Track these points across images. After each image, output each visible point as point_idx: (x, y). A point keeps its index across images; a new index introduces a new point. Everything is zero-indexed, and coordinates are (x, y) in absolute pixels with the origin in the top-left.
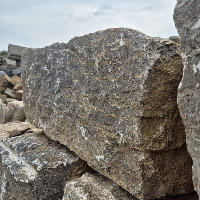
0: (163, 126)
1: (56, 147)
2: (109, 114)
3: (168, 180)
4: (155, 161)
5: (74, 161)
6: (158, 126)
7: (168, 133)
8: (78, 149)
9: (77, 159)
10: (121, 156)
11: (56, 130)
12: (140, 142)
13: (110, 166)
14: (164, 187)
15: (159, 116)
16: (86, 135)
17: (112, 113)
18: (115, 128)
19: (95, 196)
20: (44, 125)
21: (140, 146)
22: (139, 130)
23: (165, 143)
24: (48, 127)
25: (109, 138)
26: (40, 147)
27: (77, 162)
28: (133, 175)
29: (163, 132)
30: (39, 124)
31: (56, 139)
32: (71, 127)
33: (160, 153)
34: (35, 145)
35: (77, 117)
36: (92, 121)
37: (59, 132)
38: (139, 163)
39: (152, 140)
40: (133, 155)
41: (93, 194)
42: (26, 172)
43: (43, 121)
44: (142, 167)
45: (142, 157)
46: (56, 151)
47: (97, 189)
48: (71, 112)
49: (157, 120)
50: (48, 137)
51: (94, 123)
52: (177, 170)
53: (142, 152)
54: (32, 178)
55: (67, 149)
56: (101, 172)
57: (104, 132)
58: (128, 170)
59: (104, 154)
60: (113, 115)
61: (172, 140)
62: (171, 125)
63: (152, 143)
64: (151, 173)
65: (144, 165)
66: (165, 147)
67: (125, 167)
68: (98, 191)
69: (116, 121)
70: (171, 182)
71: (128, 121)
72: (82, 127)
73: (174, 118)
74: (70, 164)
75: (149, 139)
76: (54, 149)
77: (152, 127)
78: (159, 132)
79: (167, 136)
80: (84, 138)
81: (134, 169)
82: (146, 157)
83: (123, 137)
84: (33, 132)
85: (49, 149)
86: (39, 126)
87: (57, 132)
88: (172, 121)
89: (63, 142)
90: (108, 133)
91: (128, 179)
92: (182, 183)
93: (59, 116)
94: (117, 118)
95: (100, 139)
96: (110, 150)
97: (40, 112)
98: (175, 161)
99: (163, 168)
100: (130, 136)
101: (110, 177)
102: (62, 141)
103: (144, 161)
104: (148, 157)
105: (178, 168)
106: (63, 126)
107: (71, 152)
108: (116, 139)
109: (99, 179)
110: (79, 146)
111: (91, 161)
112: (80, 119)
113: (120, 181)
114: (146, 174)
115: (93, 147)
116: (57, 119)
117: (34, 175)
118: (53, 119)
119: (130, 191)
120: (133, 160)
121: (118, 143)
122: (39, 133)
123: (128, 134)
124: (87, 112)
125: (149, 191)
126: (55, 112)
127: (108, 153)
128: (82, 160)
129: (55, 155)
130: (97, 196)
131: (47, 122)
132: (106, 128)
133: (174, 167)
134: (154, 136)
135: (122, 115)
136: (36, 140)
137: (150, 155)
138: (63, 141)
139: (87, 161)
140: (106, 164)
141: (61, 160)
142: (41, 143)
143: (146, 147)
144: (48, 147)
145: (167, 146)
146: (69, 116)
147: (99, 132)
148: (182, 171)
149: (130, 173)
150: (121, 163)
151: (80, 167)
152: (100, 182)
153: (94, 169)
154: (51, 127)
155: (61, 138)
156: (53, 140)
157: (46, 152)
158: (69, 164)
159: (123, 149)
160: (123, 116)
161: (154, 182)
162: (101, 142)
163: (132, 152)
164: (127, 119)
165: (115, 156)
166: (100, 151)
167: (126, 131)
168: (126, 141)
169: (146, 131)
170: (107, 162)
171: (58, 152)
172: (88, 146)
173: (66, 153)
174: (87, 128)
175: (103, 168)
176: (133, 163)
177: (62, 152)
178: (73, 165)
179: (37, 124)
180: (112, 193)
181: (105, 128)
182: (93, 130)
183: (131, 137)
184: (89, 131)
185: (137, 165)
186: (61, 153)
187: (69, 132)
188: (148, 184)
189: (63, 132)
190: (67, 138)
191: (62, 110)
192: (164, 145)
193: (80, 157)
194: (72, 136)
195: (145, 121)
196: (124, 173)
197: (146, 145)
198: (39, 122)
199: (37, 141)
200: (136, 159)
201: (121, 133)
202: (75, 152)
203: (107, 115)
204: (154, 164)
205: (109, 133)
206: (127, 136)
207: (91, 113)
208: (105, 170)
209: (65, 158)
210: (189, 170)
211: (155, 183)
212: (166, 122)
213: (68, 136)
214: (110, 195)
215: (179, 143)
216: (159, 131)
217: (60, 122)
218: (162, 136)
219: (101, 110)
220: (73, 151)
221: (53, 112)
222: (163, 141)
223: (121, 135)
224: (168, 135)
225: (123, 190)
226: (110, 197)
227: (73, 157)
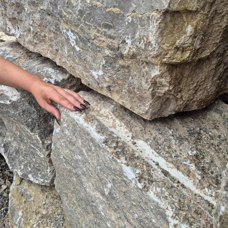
0: (192, 26)
1: (38, 61)
2: (111, 9)
3: (181, 97)
4: (171, 76)
5: (64, 78)
6: (186, 25)
7: (197, 36)
8: (68, 64)
9: (68, 75)
10: (126, 71)
11: (34, 37)
12: (157, 51)
13: (111, 84)
14: (176, 105)
15: (190, 9)
16: (76, 44)
17: (114, 7)
18: (119, 32)
19: (93, 117)
20: (15, 30)
21: (155, 57)
22: (157, 33)
23: (189, 51)
24: (22, 33)
25: (110, 47)
26: (17, 60)
27: (68, 79)
28: (140, 93)
29: (191, 35)
30: (8, 29)
31: (36, 50)
32: (54, 33)
33: (179, 65)
34: (10, 58)
35: (61, 17)
36: (84, 21)
37: (38, 40)
38: (150, 80)
39: (173, 48)
40: (144, 70)
41: (91, 115)
42: (5, 92)
43: (13, 25)
44: (153, 85)
45: (155, 72)
46: (39, 66)
47: (95, 109)
48: (50, 8)
49: (186, 16)
50: (25, 47)
51: (87, 24)
52: (195, 85)
53: (157, 65)
54: (14, 99)
55: (53, 63)
56: (100, 91)
57: (102, 39)
58: (134, 88)
59: (103, 69)
60: (116, 10)
61: (199, 48)
62: (205, 23)
63: (172, 52)
64: (164, 90)
65: (156, 82)
66: (189, 57)
67: (130, 85)
68: (96, 111)
69: (122, 19)
70: (184, 99)
71: (141, 19)
72: (70, 32)
73: (211, 12)
74: (60, 81)
75: (169, 46)
76: (36, 64)
77: (177, 27)
78: (185, 36)
79: (195, 41)
80: (74, 48)
81: (142, 87)
82: (161, 71)
83: (132, 44)
84: (4, 41)
85: (29, 63)
86: (9, 31)
87: (35, 41)
88: (207, 18)
89: (46, 54)
90: (109, 39)
91: (133, 98)
92: (197, 100)
93: (34, 15)
94: (123, 15)
95: (97, 49)
96: (111, 64)
97: (5, 9)
98: (194, 76)
99: (179, 83)
100: (142, 42)
101: (110, 97)
102: (44, 53)
103: (158, 77)
104: (163, 71)
105: (196, 83)
106: (42, 31)
107: (59, 66)
108: (120, 48)
109: (96, 98)
110: (68, 59)
111: (86, 78)
112: (65, 19)
113: (123, 101)
114: (157, 92)
115: (88, 60)
116: (32, 20)
117: (15, 95)
118: (26, 21)
119: (134, 110)
120: (143, 75)
121: (123, 54)
122: (13, 42)
123: (140, 39)
124: (75, 7)
125: (157, 110)
126: (26, 9)
127: (109, 68)
128: (74, 77)
129: (38, 70)
130: (96, 116)
131: (19, 26)
132: (105, 32)
133: (192, 83)
134: (178, 41)
135: (131, 9)
136: (10, 52)
137: (167, 68)
138: (46, 52)
139: (81, 78)
140: (106, 81)
141: (48, 77)
142: (18, 55)
143: (164, 58)
144: (27, 60)
145: (191, 55)
146: (49, 15)
147: (95, 38)
148: (200, 86)
149: (136, 91)
150: (125, 79)
151: (72, 84)
152: (98, 101)
153: (91, 88)
154: (25, 33)
155: (43, 49)
156: (32, 51)
157: (26, 67)
158: (58, 81)
159: (129, 63)
160: (134, 12)
161: (164, 100)
162: (98, 54)
163: (142, 65)
164: (140, 16)
165: (118, 71)
166: (98, 65)
167: (137, 35)
168: (135, 51)
169: (168, 34)
170: (107, 79)
171: (42, 68)
172: (80, 58)
173: (53, 68)
174: (77, 34)
175: (102, 86)
176: (141, 80)
177: (47, 66)
178: (63, 82)
179: (6, 30)
180: (113, 112)
181: (103, 33)
182: (86, 35)
183: (143, 44)
184: (80, 37)
185: (147, 82)
186: (45, 68)
187: (52, 40)
188: (157, 103)
189: (43, 40)
190: (51, 48)
191: (38, 6)
192: (188, 55)
193: (72, 73)
194: (56, 45)
195: (168, 18)
196: (129, 92)
197: (164, 55)
198: (8, 26)
199: (12, 53)
200: (147, 74)
201: (129, 39)
202: (64, 67)
203: (108, 10)
204: (170, 80)
205: (111, 40)
206: (138, 43)
207: (82, 9)
208: (105, 88)
209: (51, 74)
210: (208, 85)
211: (166, 101)
212: (198, 18)
213: (51, 46)
214: (111, 115)
215: (206, 51)
216: (185, 33)
217: (38, 25)
218: (188, 42)
219: (98, 3)
220: (61, 65)
221: (25, 10)
222: (187, 49)
223: (129, 41)
224: (196, 39)
225: (126, 109)
226: (111, 117)
227: (62, 73)
